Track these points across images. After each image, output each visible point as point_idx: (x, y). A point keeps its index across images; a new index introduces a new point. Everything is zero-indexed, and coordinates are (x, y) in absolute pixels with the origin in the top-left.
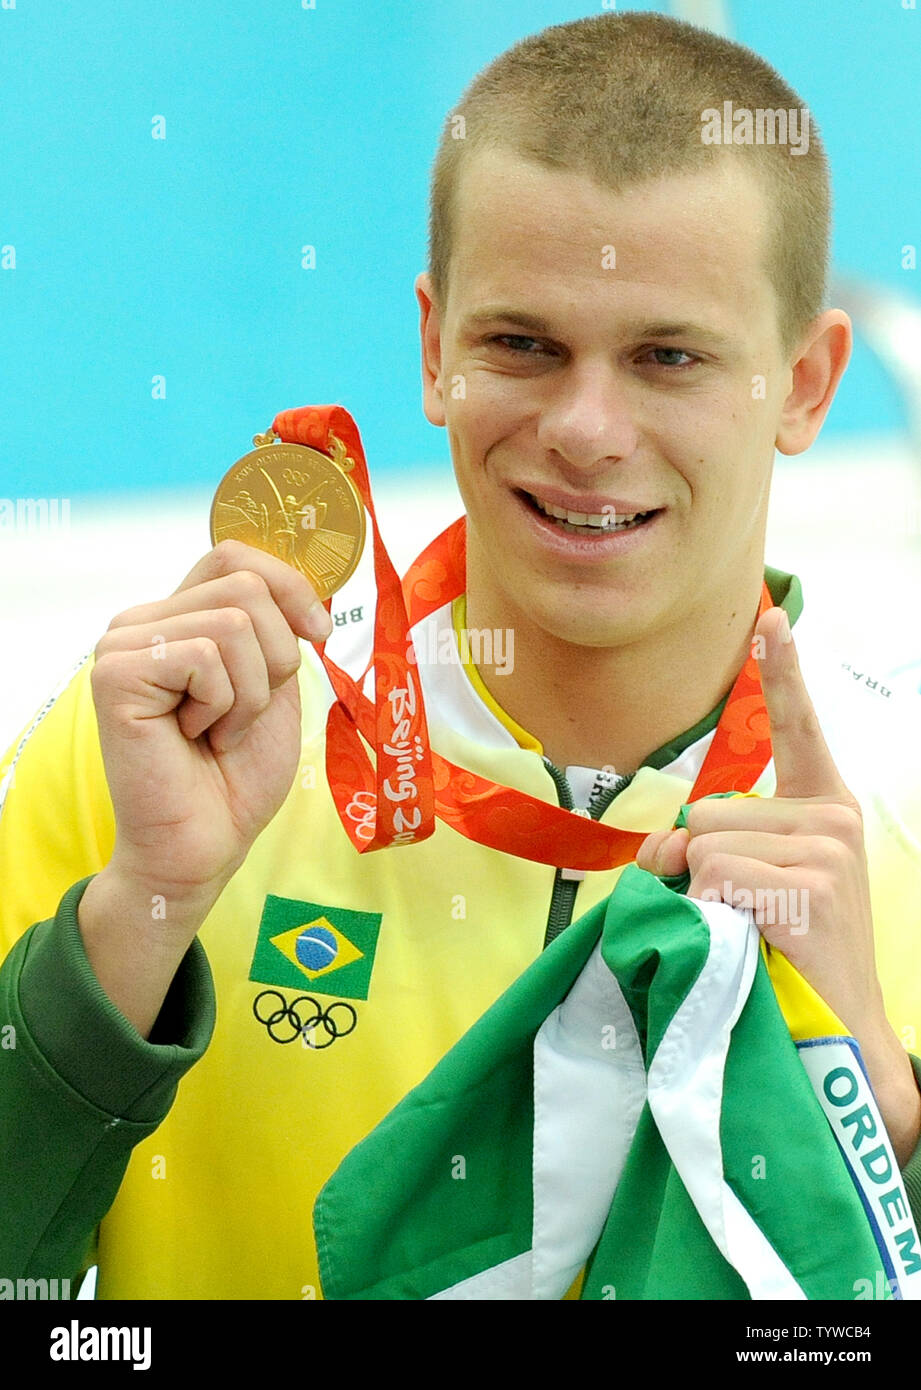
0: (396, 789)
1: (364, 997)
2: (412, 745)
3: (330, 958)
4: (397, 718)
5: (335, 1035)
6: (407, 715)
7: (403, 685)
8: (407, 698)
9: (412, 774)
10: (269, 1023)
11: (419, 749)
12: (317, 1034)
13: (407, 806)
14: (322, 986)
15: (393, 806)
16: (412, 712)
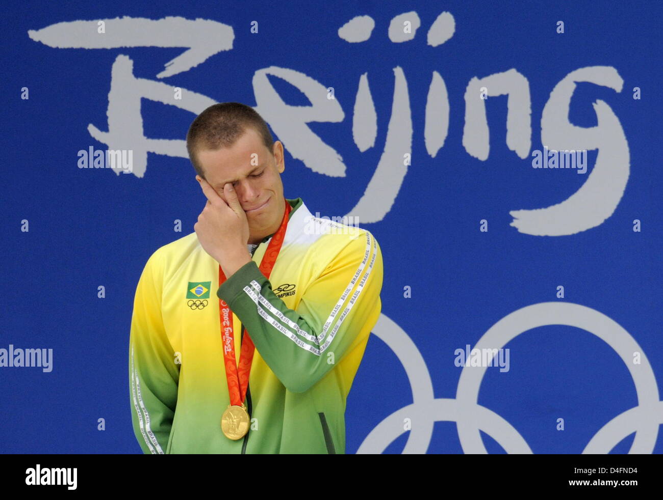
0: (229, 331)
1: (209, 298)
2: (225, 339)
3: (202, 292)
4: (229, 345)
5: (204, 306)
6: (227, 345)
7: (228, 352)
8: (227, 349)
9: (226, 333)
10: (191, 306)
11: (224, 338)
12: (201, 307)
13: (226, 326)
14: (200, 298)
15: (230, 326)
16: (226, 347)
